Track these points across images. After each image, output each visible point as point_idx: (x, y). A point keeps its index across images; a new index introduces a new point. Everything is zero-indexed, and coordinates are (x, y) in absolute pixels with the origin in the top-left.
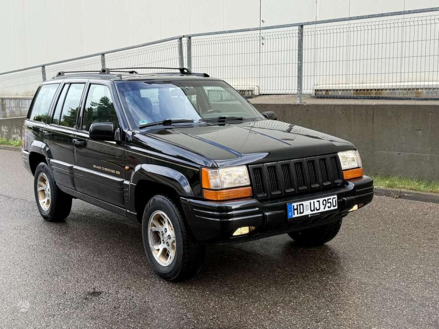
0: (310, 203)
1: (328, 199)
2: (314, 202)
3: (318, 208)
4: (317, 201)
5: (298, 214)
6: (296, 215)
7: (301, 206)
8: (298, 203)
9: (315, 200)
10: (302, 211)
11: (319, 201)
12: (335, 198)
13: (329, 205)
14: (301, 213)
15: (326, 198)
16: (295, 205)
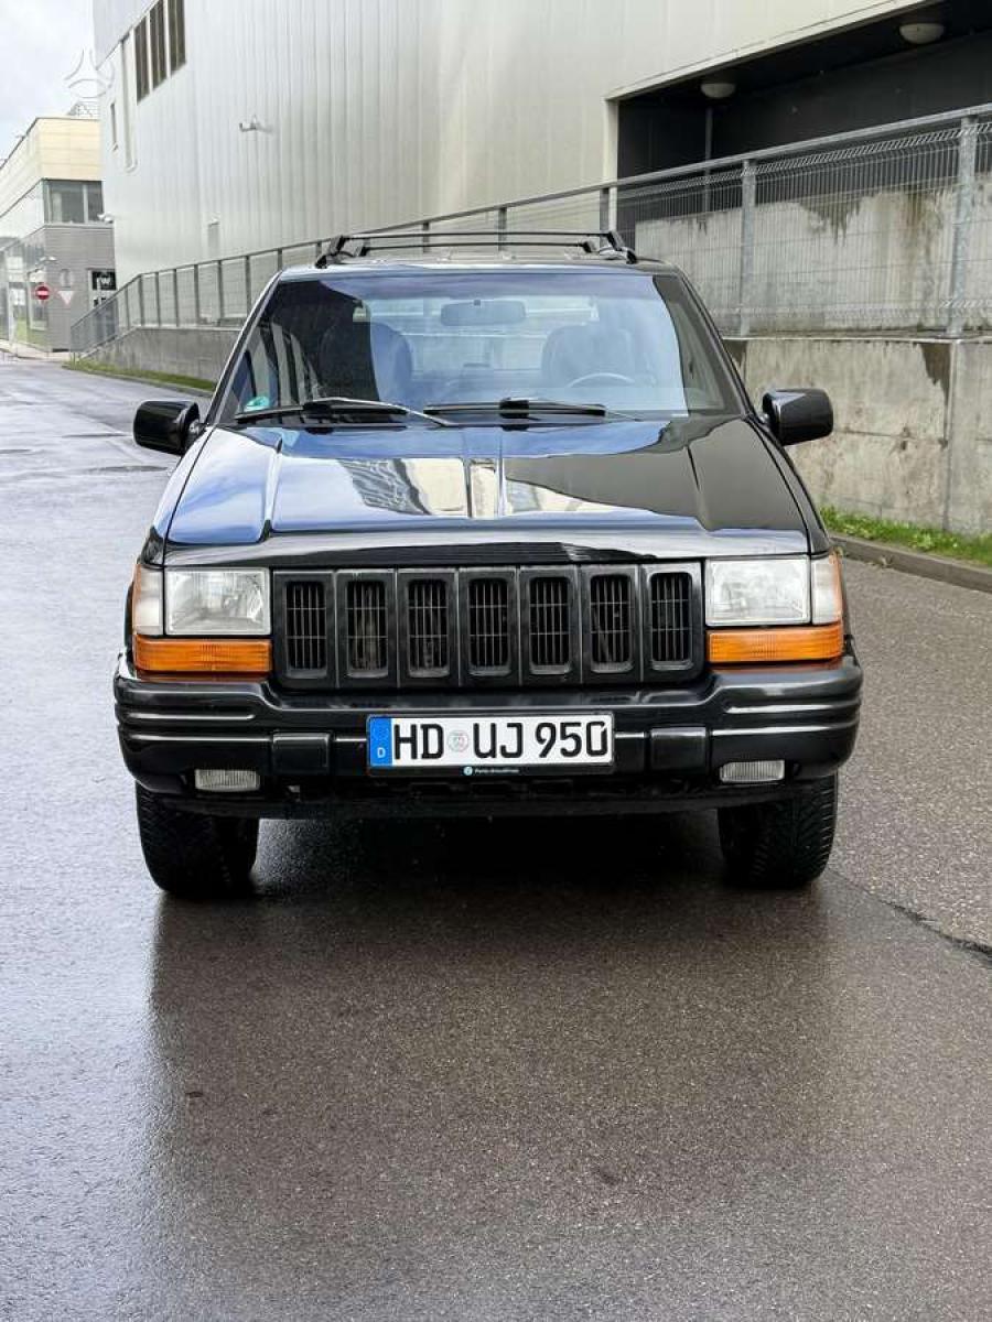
0: (476, 727)
1: (564, 726)
2: (493, 727)
3: (512, 748)
4: (510, 725)
5: (414, 756)
6: (405, 760)
7: (433, 734)
8: (419, 722)
9: (501, 722)
10: (433, 749)
11: (519, 727)
12: (602, 724)
13: (570, 745)
14: (426, 755)
15: (557, 721)
16: (405, 726)
